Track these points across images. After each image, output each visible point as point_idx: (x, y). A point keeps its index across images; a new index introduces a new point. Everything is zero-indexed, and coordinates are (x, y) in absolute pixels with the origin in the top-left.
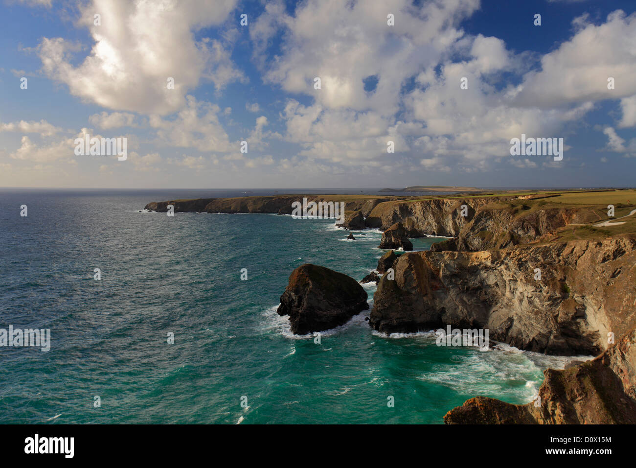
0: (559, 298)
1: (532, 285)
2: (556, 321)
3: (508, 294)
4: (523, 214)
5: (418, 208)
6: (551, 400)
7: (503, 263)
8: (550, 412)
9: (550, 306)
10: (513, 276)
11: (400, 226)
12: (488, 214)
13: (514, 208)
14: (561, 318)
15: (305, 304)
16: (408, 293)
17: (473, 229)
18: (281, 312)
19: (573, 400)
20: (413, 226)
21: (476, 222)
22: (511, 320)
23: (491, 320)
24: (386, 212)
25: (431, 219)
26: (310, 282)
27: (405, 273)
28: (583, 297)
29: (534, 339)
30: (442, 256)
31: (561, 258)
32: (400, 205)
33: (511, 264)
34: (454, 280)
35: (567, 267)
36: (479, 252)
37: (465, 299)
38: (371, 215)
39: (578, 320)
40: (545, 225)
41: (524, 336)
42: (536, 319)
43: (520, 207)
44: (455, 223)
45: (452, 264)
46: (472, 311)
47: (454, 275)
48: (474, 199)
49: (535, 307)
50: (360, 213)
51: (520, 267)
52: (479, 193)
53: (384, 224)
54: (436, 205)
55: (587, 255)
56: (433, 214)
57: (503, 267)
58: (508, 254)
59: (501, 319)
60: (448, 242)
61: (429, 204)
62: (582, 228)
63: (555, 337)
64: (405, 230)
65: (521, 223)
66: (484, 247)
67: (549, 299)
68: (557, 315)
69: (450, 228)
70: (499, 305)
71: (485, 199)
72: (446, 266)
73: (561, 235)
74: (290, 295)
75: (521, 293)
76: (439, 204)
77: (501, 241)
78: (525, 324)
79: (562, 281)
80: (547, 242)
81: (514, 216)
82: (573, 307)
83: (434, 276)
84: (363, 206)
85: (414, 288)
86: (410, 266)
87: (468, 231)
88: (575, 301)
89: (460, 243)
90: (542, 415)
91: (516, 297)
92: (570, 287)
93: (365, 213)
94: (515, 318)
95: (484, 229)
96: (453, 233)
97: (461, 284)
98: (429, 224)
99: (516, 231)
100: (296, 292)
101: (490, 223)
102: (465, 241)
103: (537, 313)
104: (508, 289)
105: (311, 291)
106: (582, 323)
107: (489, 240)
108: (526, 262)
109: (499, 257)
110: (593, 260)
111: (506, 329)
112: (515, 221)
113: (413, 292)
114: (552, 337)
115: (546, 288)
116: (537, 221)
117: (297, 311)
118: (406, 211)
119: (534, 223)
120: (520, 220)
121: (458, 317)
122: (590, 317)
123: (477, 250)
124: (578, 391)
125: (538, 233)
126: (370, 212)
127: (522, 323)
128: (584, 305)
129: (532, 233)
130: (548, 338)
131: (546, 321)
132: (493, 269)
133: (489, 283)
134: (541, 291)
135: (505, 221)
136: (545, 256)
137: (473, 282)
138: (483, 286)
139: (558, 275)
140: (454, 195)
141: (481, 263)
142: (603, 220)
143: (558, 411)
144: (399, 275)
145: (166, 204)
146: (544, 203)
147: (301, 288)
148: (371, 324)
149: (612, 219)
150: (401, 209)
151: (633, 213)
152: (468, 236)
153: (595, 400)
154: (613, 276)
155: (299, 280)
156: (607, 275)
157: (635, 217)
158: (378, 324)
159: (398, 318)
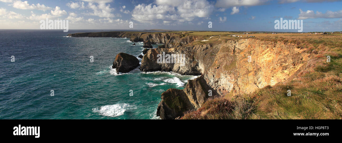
0: (192, 61)
2: (191, 67)
4: (183, 38)
5: (154, 36)
6: (189, 88)
7: (178, 51)
9: (190, 63)
11: (149, 41)
12: (174, 38)
13: (181, 36)
15: (121, 65)
16: (151, 60)
17: (170, 42)
18: (114, 67)
19: (195, 87)
20: (153, 41)
21: (171, 40)
22: (179, 67)
23: (174, 67)
24: (145, 37)
25: (158, 39)
26: (122, 58)
27: (150, 55)
28: (198, 60)
29: (185, 72)
30: (161, 50)
31: (193, 50)
32: (149, 35)
33: (180, 52)
35: (194, 53)
36: (171, 49)
38: (140, 38)
39: (197, 66)
40: (189, 41)
41: (183, 71)
42: (186, 67)
43: (182, 36)
44: (165, 40)
46: (169, 65)
48: (170, 33)
49: (186, 63)
50: (137, 37)
51: (182, 53)
52: (171, 32)
53: (144, 40)
54: (159, 35)
55: (199, 49)
56: (158, 37)
57: (178, 53)
58: (179, 49)
59: (177, 67)
60: (163, 46)
61: (157, 34)
62: (198, 41)
63: (191, 71)
64: (150, 42)
66: (173, 47)
67: (190, 61)
68: (192, 65)
69: (163, 42)
71: (173, 33)
73: (193, 43)
74: (116, 62)
76: (160, 35)
77: (177, 45)
78: (183, 68)
79: (193, 56)
80: (189, 46)
82: (195, 63)
84: (138, 35)
85: (153, 59)
86: (152, 52)
87: (168, 42)
88: (196, 61)
89: (166, 46)
92: (195, 58)
93: (138, 37)
94: (181, 67)
95: (173, 42)
96: (164, 43)
98: (157, 40)
99: (181, 42)
100: (118, 61)
101: (174, 40)
102: (167, 45)
103: (186, 65)
105: (122, 61)
106: (198, 67)
107: (174, 45)
108: (184, 51)
109: (177, 50)
110: (201, 50)
111: (178, 69)
112: (181, 39)
113: (153, 60)
115: (189, 58)
116: (187, 40)
117: (118, 67)
118: (151, 36)
120: (182, 39)
121: (165, 67)
122: (200, 66)
123: (171, 48)
124: (196, 85)
125: (187, 43)
126: (140, 37)
128: (198, 62)
129: (186, 43)
130: (189, 72)
131: (189, 67)
132: (175, 53)
134: (187, 59)
135: (178, 40)
136: (189, 49)
139: (192, 55)
140: (164, 32)
141: (172, 52)
142: (203, 40)
143: (191, 90)
144: (149, 55)
145: (74, 34)
146: (189, 35)
147: (119, 60)
148: (140, 70)
149: (206, 39)
150: (149, 36)
151: (210, 38)
152: (168, 44)
153: (200, 87)
154: (205, 54)
155: (119, 57)
156: (204, 54)
157: (211, 39)
158: (143, 70)
159: (148, 68)
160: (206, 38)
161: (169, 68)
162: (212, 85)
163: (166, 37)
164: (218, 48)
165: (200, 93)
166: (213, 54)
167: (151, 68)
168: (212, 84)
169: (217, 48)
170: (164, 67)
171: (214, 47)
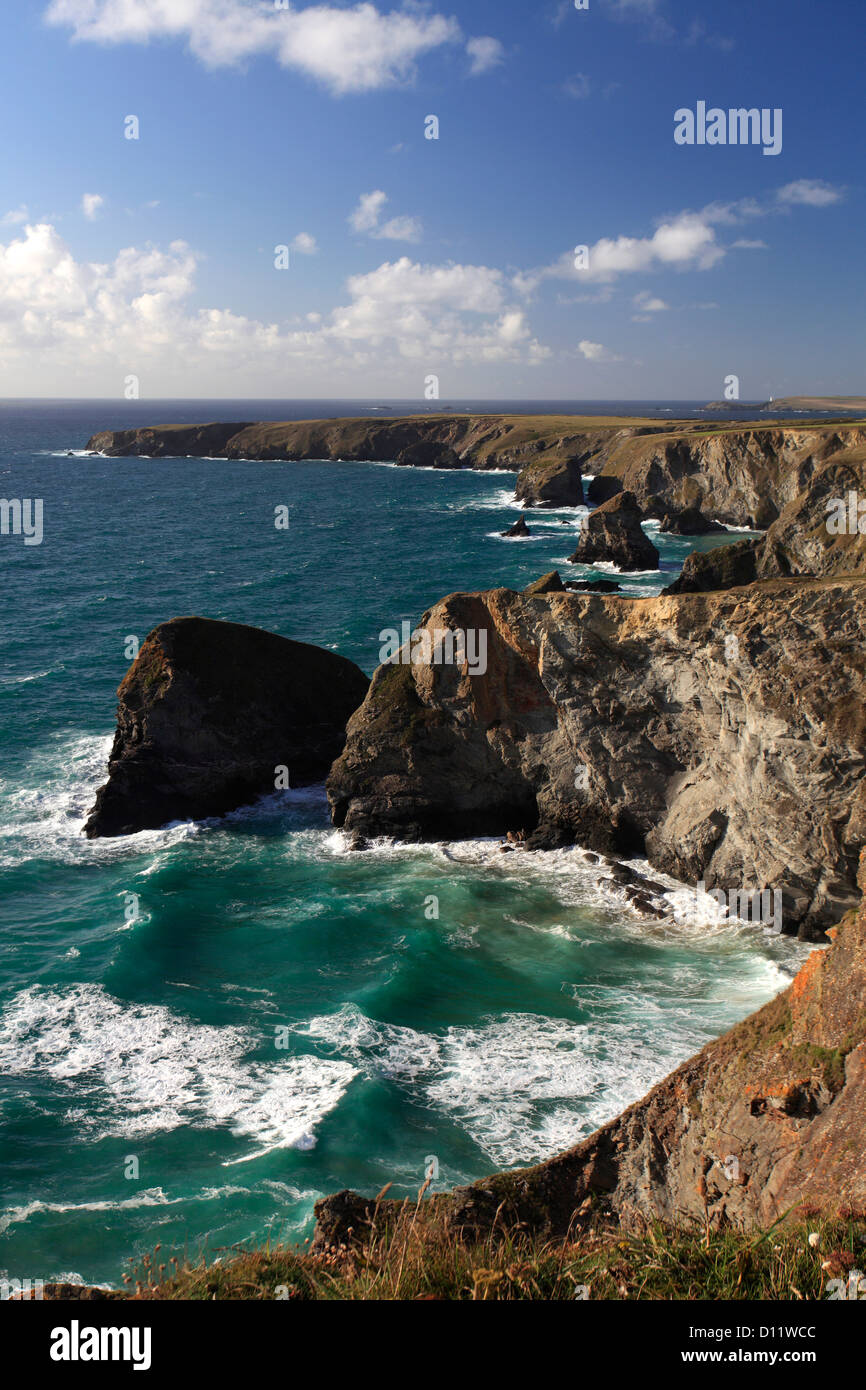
1: (779, 717)
2: (838, 836)
3: (723, 737)
7: (708, 637)
10: (732, 683)
14: (854, 828)
16: (446, 717)
22: (721, 820)
33: (730, 642)
34: (576, 684)
37: (606, 743)
42: (780, 826)
45: (570, 632)
46: (619, 781)
47: (574, 668)
49: (785, 787)
51: (752, 655)
57: (710, 651)
58: (728, 610)
59: (696, 815)
63: (829, 890)
67: (826, 765)
68: (845, 819)
70: (703, 766)
72: (556, 640)
75: (753, 738)
78: (752, 838)
83: (522, 667)
85: (459, 705)
91: (742, 748)
94: (731, 814)
97: (597, 696)
103: (783, 810)
104: (723, 718)
108: (774, 636)
109: (702, 618)
111: (704, 846)
113: (458, 715)
114: (822, 888)
115: (820, 728)
127: (747, 833)
130: (811, 891)
131: (809, 834)
132: (685, 655)
133: (677, 697)
134: (804, 737)
136: (832, 622)
137: (633, 696)
138: (661, 704)
141: (655, 636)
152: (789, 534)
158: (342, 807)
159: (400, 794)
161: (614, 809)
167: (424, 801)
170: (569, 793)
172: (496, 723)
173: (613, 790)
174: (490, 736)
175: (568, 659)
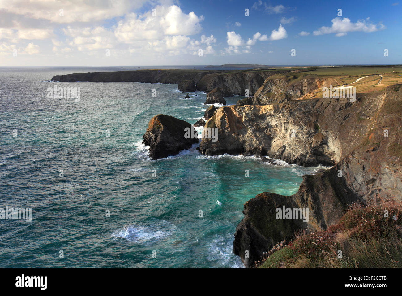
0: (313, 133)
1: (297, 125)
2: (311, 146)
3: (283, 131)
4: (293, 81)
5: (229, 78)
6: (306, 192)
7: (280, 112)
8: (305, 199)
9: (308, 137)
10: (286, 120)
11: (218, 89)
12: (272, 82)
13: (288, 78)
14: (314, 144)
15: (159, 139)
16: (223, 132)
17: (263, 91)
19: (318, 192)
20: (226, 89)
21: (265, 87)
22: (284, 147)
23: (272, 147)
24: (209, 80)
25: (237, 85)
26: (162, 126)
27: (221, 119)
28: (327, 132)
29: (297, 157)
30: (244, 108)
31: (315, 108)
32: (218, 76)
33: (285, 113)
34: (251, 123)
35: (318, 115)
36: (266, 106)
37: (257, 134)
38: (200, 83)
39: (323, 146)
40: (306, 88)
41: (292, 156)
42: (299, 146)
43: (291, 77)
45: (250, 113)
46: (261, 142)
47: (250, 120)
48: (264, 73)
49: (299, 138)
50: (193, 81)
51: (290, 115)
52: (267, 69)
53: (208, 88)
56: (239, 82)
57: (280, 115)
58: (284, 107)
59: (279, 146)
60: (247, 100)
61: (236, 75)
63: (310, 156)
64: (221, 92)
65: (292, 87)
66: (270, 102)
67: (307, 134)
68: (312, 143)
70: (278, 138)
71: (271, 72)
72: (247, 114)
73: (315, 94)
74: (149, 134)
75: (291, 130)
77: (280, 99)
78: (293, 149)
79: (315, 123)
80: (307, 99)
81: (288, 83)
82: (321, 138)
83: (239, 121)
84: (195, 77)
85: (226, 129)
86: (224, 115)
87: (260, 92)
88: (322, 134)
89: (255, 100)
90: (301, 201)
91: (288, 133)
92: (320, 126)
93: (196, 82)
94: (287, 145)
95: (269, 91)
96: (251, 94)
97: (255, 125)
98: (236, 88)
99: (289, 92)
100: (154, 132)
101: (273, 87)
102: (258, 99)
103: (300, 142)
104: (283, 128)
105: (162, 131)
106: (326, 147)
107: (273, 98)
108: (294, 111)
109: (278, 108)
110: (333, 110)
111: (281, 152)
112: (288, 86)
113: (226, 131)
114: (308, 156)
115: (305, 127)
116: (302, 86)
117: (154, 144)
118: (222, 80)
119: (300, 87)
120: (292, 85)
121: (253, 146)
122: (330, 144)
123: (265, 105)
124: (321, 186)
125: (302, 93)
126: (199, 81)
127: (291, 148)
128: (327, 137)
129: (299, 93)
130: (306, 157)
131: (305, 146)
132: (275, 116)
133: (272, 124)
134: (302, 129)
135: (283, 86)
136: (305, 108)
137: (263, 125)
138: (268, 126)
140: (252, 70)
141: (268, 112)
142: (341, 85)
143: (310, 199)
144: (217, 120)
145: (66, 76)
146: (307, 75)
147: (156, 129)
148: (200, 151)
149: (346, 84)
150: (219, 79)
151: (358, 80)
152: (260, 95)
153: (331, 191)
154: (345, 119)
155: (155, 125)
156: (341, 118)
157: (360, 82)
158: (204, 151)
159: (217, 147)
160: (346, 82)
161: (261, 147)
162: (361, 187)
163: (255, 81)
164: (375, 105)
165: (331, 206)
166: (363, 117)
167: (222, 148)
168: (359, 186)
169: (372, 105)
170: (251, 145)
171: (366, 102)
172: (234, 132)
173: (260, 144)
174: (233, 135)
175: (249, 118)
